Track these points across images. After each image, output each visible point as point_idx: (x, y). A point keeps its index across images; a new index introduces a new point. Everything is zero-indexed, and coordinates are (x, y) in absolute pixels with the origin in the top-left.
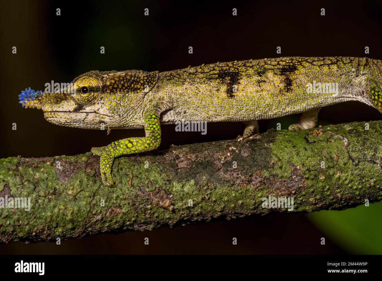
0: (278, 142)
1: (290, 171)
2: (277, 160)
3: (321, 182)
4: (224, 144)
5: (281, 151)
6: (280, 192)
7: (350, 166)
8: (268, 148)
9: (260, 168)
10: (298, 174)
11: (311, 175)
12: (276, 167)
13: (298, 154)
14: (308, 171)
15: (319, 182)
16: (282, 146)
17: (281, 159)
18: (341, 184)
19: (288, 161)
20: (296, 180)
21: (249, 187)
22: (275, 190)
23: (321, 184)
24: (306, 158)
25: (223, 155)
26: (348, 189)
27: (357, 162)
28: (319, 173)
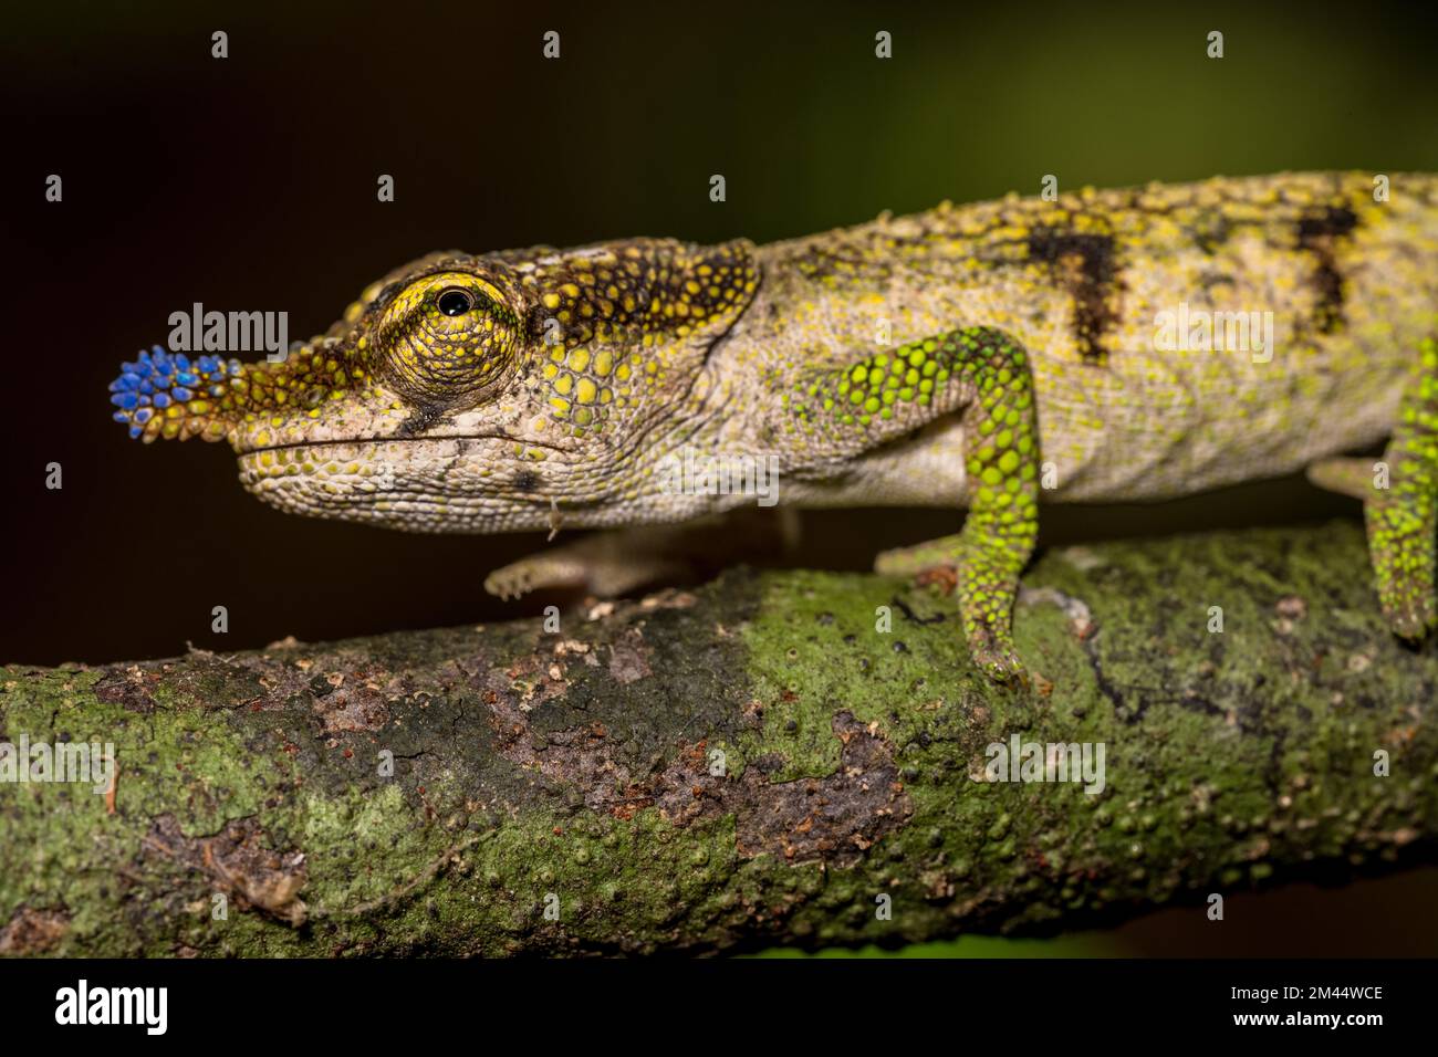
0: (774, 619)
1: (834, 747)
2: (776, 695)
3: (975, 795)
4: (526, 631)
5: (792, 656)
6: (790, 842)
7: (1105, 725)
8: (731, 646)
9: (699, 732)
10: (873, 757)
11: (931, 762)
12: (771, 727)
13: (868, 670)
14: (916, 746)
15: (968, 798)
16: (795, 636)
17: (792, 693)
18: (1064, 806)
19: (824, 699)
20: (865, 787)
21: (648, 818)
22: (767, 835)
23: (974, 806)
24: (907, 685)
25: (528, 676)
26: (1095, 831)
27: (1133, 705)
28: (968, 755)
